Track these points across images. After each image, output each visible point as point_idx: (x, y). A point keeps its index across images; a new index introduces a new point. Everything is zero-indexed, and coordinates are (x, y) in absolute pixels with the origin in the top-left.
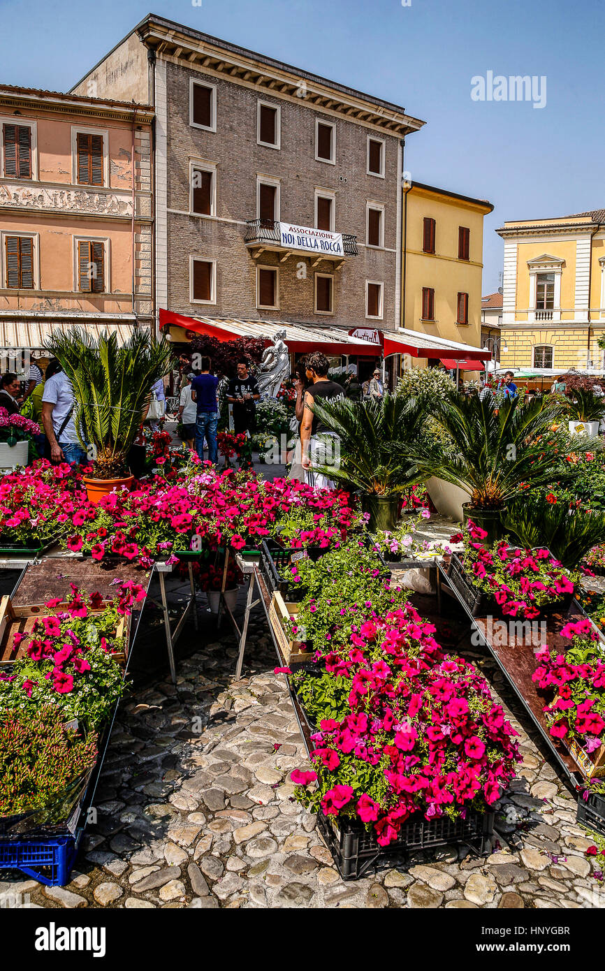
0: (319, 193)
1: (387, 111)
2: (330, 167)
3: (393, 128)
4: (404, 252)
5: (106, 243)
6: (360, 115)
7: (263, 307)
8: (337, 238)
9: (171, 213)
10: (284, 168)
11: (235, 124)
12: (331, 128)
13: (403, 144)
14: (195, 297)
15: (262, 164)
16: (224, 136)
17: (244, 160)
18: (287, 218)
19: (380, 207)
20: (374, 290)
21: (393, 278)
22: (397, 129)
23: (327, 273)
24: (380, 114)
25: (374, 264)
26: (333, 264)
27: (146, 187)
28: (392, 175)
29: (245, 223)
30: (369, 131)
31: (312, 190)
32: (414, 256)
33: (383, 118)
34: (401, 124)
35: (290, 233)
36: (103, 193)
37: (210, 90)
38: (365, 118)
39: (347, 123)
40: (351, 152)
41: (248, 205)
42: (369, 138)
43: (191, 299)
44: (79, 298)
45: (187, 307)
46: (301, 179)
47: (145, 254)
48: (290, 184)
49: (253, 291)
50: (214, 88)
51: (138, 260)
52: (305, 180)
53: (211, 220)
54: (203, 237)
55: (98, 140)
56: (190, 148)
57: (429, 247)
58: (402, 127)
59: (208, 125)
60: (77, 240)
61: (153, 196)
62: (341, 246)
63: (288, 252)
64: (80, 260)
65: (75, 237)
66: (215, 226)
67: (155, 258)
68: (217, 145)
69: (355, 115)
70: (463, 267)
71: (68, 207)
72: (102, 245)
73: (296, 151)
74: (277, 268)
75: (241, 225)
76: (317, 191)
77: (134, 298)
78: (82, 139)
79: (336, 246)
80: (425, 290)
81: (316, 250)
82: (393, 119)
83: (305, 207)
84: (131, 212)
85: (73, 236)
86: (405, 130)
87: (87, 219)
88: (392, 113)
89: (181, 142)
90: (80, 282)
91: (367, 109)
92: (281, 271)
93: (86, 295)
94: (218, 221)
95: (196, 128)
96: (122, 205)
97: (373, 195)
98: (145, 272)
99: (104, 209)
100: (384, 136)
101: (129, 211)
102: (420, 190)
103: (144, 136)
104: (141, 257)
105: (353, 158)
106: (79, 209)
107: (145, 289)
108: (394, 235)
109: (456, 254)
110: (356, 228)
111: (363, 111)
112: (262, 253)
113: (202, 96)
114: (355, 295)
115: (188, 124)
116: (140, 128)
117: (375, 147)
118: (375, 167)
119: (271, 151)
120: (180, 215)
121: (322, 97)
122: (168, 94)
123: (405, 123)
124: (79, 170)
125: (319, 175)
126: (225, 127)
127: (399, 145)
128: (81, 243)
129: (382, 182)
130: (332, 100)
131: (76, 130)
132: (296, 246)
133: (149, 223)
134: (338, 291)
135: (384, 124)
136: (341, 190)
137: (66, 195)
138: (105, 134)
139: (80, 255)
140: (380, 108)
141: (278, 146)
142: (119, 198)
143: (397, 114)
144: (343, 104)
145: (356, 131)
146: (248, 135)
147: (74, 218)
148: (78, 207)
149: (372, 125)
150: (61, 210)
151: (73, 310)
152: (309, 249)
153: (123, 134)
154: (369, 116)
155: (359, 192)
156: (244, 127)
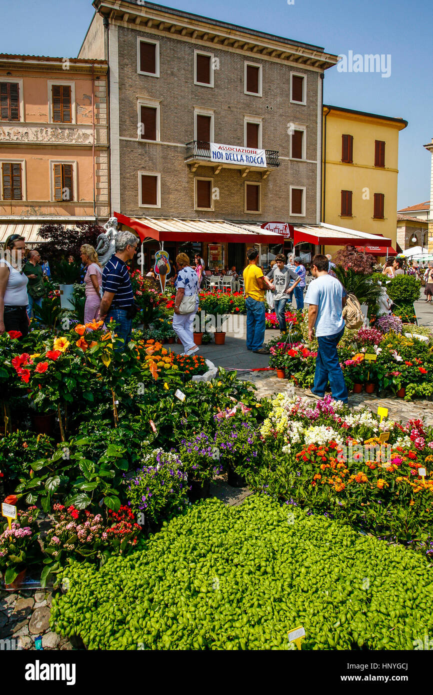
0: (248, 119)
1: (306, 51)
2: (258, 99)
3: (313, 64)
4: (324, 162)
5: (74, 165)
6: (283, 56)
7: (200, 209)
8: (260, 153)
9: (123, 140)
10: (216, 102)
11: (175, 70)
12: (258, 69)
13: (322, 76)
14: (143, 203)
15: (198, 99)
16: (166, 80)
17: (184, 98)
18: (220, 140)
19: (302, 128)
20: (297, 194)
21: (315, 184)
22: (317, 64)
23: (256, 181)
24: (300, 54)
25: (297, 173)
26: (260, 174)
27: (103, 122)
28: (312, 102)
29: (185, 146)
30: (292, 68)
31: (242, 117)
32: (333, 165)
33: (303, 57)
34: (319, 61)
35: (220, 151)
36: (72, 128)
37: (154, 46)
38: (288, 58)
39: (272, 63)
40: (275, 86)
41: (187, 132)
42: (292, 73)
43: (140, 205)
44: (55, 206)
45: (137, 210)
46: (232, 109)
47: (103, 172)
48: (223, 113)
49: (192, 197)
50: (158, 43)
51: (99, 177)
52: (235, 110)
53: (157, 144)
54: (149, 157)
55: (67, 89)
56: (138, 90)
57: (347, 157)
58: (321, 63)
59: (154, 72)
60: (53, 164)
61: (109, 128)
62: (264, 159)
63: (219, 166)
64: (55, 177)
65: (52, 161)
66: (159, 149)
67: (110, 175)
68: (160, 87)
69: (279, 56)
70: (379, 173)
71: (46, 140)
72: (71, 166)
73: (228, 88)
74: (212, 179)
75: (181, 147)
76: (246, 118)
77: (96, 205)
78: (56, 89)
79: (259, 160)
80: (343, 192)
81: (242, 163)
82: (313, 57)
83: (236, 131)
84: (92, 142)
85: (51, 161)
86: (325, 66)
87: (60, 147)
88: (311, 52)
89: (131, 86)
90: (55, 194)
91: (289, 50)
92: (215, 181)
93: (60, 204)
94: (162, 145)
95: (143, 75)
96: (86, 136)
97: (295, 119)
98: (104, 185)
99: (72, 140)
100: (306, 71)
101: (90, 141)
102: (338, 112)
103: (102, 83)
104: (101, 174)
105: (278, 91)
106: (53, 141)
107: (104, 198)
108: (315, 149)
109: (372, 162)
110: (281, 146)
111: (285, 52)
112: (197, 168)
113: (148, 51)
114: (280, 198)
115: (136, 72)
116: (98, 78)
117: (298, 81)
118: (298, 96)
119: (206, 89)
120: (130, 141)
121: (248, 43)
122: (119, 51)
123: (323, 59)
124: (54, 112)
125: (248, 106)
126: (167, 73)
127: (319, 78)
128: (56, 166)
129: (304, 108)
130: (258, 46)
131: (51, 83)
132: (224, 161)
133: (106, 149)
134: (265, 195)
135: (305, 62)
136: (267, 116)
137: (45, 131)
138: (72, 84)
139: (55, 174)
140: (300, 48)
141: (212, 85)
142: (85, 131)
143: (315, 53)
144: (267, 48)
145: (281, 70)
146: (186, 78)
147: (50, 147)
148: (53, 139)
149: (295, 63)
150: (41, 142)
151: (51, 215)
152: (235, 163)
153: (86, 84)
154: (290, 56)
155: (284, 117)
156: (183, 72)
